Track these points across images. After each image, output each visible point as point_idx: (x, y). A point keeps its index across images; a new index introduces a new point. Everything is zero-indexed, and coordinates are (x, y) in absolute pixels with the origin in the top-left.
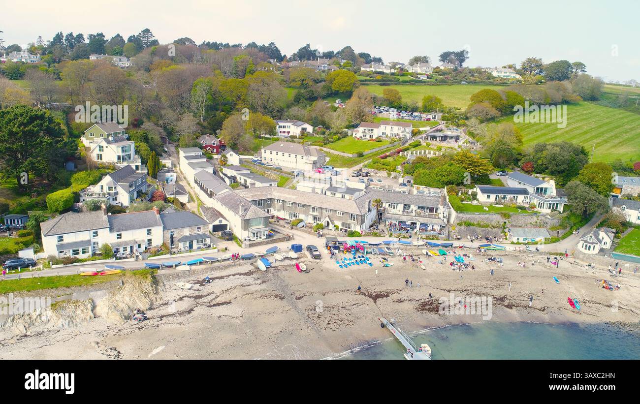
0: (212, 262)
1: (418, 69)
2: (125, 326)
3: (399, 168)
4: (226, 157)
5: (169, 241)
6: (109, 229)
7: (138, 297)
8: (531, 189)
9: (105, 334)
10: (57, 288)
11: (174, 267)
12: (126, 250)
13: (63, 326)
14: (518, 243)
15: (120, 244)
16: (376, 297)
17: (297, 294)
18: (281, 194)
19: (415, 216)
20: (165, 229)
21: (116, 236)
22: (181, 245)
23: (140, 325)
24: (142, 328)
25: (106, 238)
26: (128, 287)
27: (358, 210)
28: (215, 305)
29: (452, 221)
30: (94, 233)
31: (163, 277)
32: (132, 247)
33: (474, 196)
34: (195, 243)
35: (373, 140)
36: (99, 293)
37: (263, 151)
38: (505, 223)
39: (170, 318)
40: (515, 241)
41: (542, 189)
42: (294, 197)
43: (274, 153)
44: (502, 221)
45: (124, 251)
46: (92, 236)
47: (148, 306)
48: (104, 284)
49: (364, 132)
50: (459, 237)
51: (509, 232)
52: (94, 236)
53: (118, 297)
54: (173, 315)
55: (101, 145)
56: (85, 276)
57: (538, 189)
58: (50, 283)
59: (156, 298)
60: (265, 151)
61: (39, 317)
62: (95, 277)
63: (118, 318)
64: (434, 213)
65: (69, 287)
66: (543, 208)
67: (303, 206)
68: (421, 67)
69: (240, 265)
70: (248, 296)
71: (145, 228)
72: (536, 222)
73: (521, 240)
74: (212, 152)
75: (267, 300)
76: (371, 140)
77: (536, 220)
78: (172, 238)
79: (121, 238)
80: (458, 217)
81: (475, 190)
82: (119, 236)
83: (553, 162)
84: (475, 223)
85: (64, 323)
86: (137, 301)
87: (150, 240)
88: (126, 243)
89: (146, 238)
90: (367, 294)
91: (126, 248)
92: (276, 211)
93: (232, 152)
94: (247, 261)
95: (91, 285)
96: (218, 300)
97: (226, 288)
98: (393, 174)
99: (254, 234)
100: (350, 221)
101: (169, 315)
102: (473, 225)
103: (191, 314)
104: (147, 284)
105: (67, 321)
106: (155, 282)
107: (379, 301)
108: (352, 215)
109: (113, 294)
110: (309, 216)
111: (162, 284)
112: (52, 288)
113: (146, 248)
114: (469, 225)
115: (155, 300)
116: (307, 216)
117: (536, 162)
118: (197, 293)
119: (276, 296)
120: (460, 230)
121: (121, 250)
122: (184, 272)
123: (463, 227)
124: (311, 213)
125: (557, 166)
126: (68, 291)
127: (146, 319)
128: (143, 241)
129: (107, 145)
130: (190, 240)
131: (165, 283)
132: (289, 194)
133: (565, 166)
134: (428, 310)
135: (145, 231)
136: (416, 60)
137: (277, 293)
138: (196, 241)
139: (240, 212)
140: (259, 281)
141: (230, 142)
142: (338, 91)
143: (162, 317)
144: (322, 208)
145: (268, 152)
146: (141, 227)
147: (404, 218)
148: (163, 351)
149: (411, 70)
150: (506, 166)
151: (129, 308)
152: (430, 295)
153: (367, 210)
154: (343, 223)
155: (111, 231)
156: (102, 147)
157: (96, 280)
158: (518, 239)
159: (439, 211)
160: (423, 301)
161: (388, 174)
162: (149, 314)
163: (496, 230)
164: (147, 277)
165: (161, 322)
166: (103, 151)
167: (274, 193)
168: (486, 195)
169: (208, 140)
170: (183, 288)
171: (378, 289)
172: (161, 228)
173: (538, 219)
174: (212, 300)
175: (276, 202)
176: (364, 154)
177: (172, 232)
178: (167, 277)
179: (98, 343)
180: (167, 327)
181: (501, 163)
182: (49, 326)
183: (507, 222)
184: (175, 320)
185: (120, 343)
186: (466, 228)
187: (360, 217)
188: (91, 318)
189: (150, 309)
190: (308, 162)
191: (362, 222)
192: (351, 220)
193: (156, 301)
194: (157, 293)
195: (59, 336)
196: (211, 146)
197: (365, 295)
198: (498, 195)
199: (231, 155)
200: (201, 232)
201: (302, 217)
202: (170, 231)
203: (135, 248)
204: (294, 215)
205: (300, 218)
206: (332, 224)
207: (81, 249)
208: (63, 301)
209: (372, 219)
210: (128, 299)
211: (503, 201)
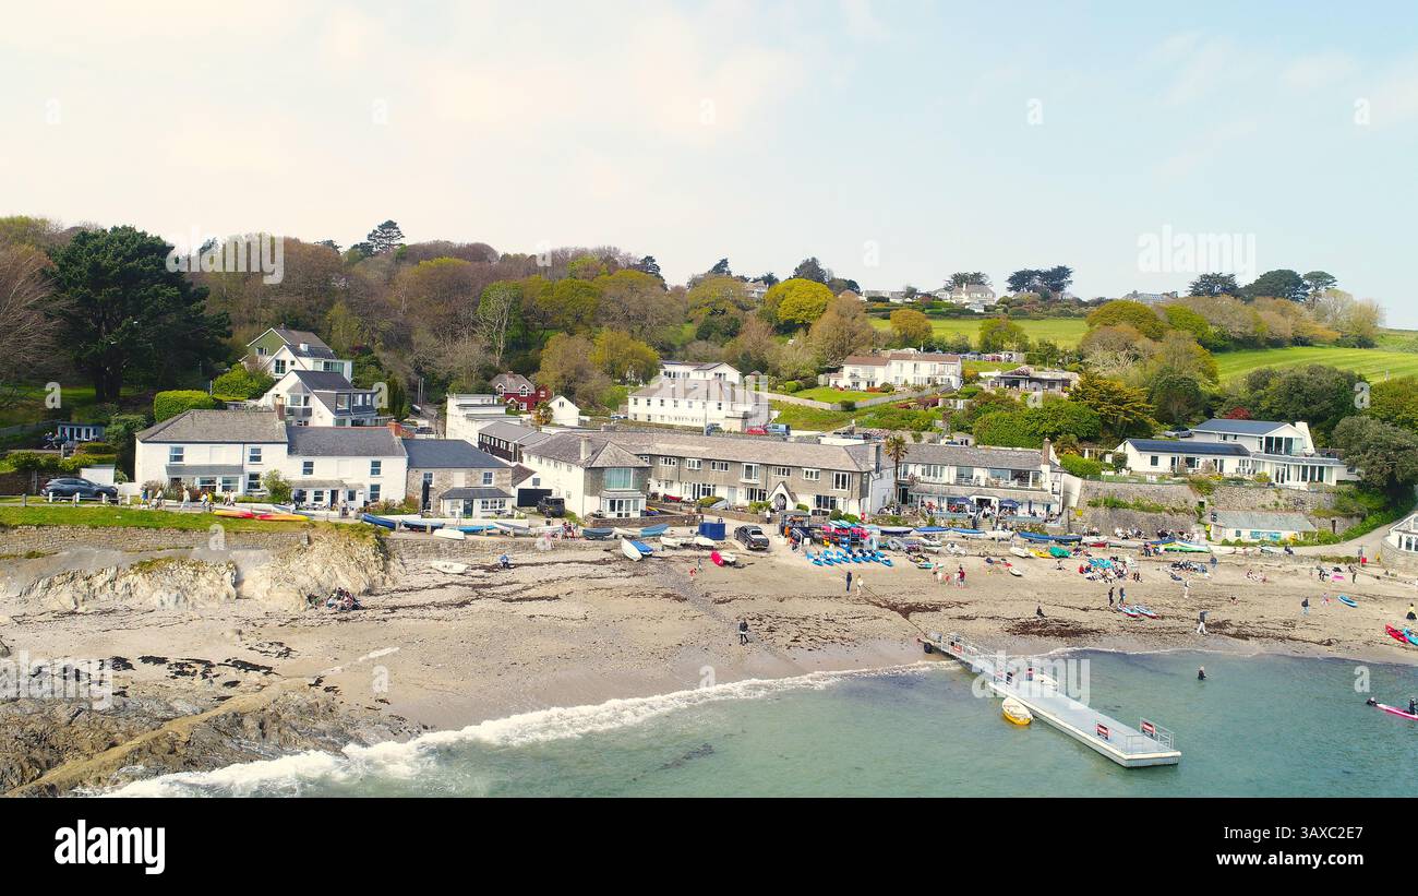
0: (516, 535)
1: (963, 298)
2: (307, 614)
3: (939, 423)
4: (550, 409)
5: (419, 497)
6: (286, 446)
7: (342, 567)
8: (1252, 445)
9: (259, 623)
10: (158, 529)
11: (429, 530)
12: (321, 499)
13: (163, 604)
14: (1239, 543)
15: (309, 484)
16: (907, 611)
17: (717, 596)
18: (672, 447)
19: (986, 486)
20: (411, 465)
21: (301, 467)
22: (446, 506)
23: (344, 615)
24: (347, 620)
25: (279, 462)
26: (319, 547)
27: (851, 463)
28: (518, 600)
29: (1073, 502)
30: (253, 451)
31: (401, 545)
32: (334, 494)
33: (1121, 462)
34: (477, 504)
35: (874, 390)
36: (252, 553)
37: (631, 401)
38: (1202, 504)
39: (416, 612)
40: (1232, 538)
41: (1279, 440)
42: (703, 449)
43: (655, 401)
44: (1194, 499)
45: (316, 499)
46: (247, 458)
47: (363, 587)
48: (265, 534)
49: (853, 376)
50: (1095, 529)
51: (1214, 520)
52: (252, 459)
53: (296, 564)
54: (423, 606)
55: (281, 358)
56: (224, 516)
57: (1269, 440)
58: (147, 521)
59: (384, 579)
60: (636, 400)
61: (109, 585)
62: (247, 521)
63: (293, 597)
64: (1030, 486)
65: (185, 531)
66: (1288, 479)
67: (725, 464)
68: (968, 293)
69: (582, 548)
70: (599, 592)
71: (366, 455)
72: (1277, 504)
73: (1246, 536)
74: (518, 408)
75: (642, 600)
76: (868, 391)
77: (1276, 499)
78: (426, 488)
79: (311, 472)
80: (1087, 489)
81: (1120, 449)
82: (308, 468)
83: (1297, 396)
84: (1131, 503)
85: (165, 598)
86: (339, 573)
87: (375, 488)
88: (324, 484)
89: (369, 481)
90: (883, 605)
91: (322, 493)
92: (663, 485)
93: (562, 399)
94: (597, 542)
95: (237, 533)
96: (526, 594)
97: (548, 578)
98: (926, 435)
99: (612, 503)
100: (833, 492)
101: (413, 607)
102: (1126, 506)
103: (464, 609)
104: (366, 549)
105: (174, 595)
106: (384, 550)
107: (914, 616)
108: (838, 476)
109: (285, 558)
110: (738, 490)
111: (398, 561)
112: (147, 528)
113: (366, 503)
114: (1114, 505)
115: (380, 581)
116: (733, 488)
117: (1257, 405)
118: (479, 581)
119: (667, 596)
120: (1095, 517)
121: (310, 496)
122: (451, 542)
123: (1102, 511)
124: (744, 480)
125: (1307, 404)
126: (183, 540)
127: (356, 607)
128: (362, 486)
129: (293, 358)
130: (467, 497)
131: (406, 561)
132: (692, 444)
133: (1326, 403)
134: (1039, 634)
135: (366, 462)
136: (960, 280)
137: (665, 591)
138: (480, 501)
139: (583, 457)
140: (626, 574)
141: (559, 383)
142: (793, 321)
143: (394, 609)
144: (768, 466)
145: (642, 401)
146: (358, 454)
147: (961, 491)
148: (394, 654)
149: (947, 297)
150: (1187, 419)
151: (319, 586)
152: (1039, 612)
153: (874, 466)
154: (819, 498)
155: (291, 451)
156: (284, 362)
157: (250, 526)
158: (1238, 533)
159: (1042, 478)
160: (1022, 620)
161: (914, 436)
162: (365, 601)
163: (1181, 517)
164: (364, 537)
165: (392, 615)
166: (283, 372)
167: (658, 445)
168: (1148, 457)
169: (509, 383)
170: (446, 570)
171: (911, 600)
172: (402, 462)
173: (1279, 497)
174: (515, 592)
175: (661, 463)
176: (857, 405)
177: (425, 475)
178: (412, 548)
179: (240, 633)
180: (404, 623)
181: (1175, 413)
182: (130, 602)
183: (1207, 503)
184: (426, 613)
185: (296, 637)
186: (1108, 512)
187: (857, 479)
188: (228, 596)
189: (368, 592)
190: (731, 414)
191: (864, 493)
192: (837, 487)
193: (384, 583)
194: (385, 569)
195: (148, 619)
196: (516, 395)
197: (879, 605)
198: (1176, 455)
199: (562, 404)
200: (492, 485)
201: (721, 492)
202: (423, 472)
203: (342, 496)
204: (704, 489)
205: (717, 495)
206: (793, 500)
207: (219, 480)
208: (169, 559)
209: (885, 497)
210: (317, 568)
211: (1190, 471)
